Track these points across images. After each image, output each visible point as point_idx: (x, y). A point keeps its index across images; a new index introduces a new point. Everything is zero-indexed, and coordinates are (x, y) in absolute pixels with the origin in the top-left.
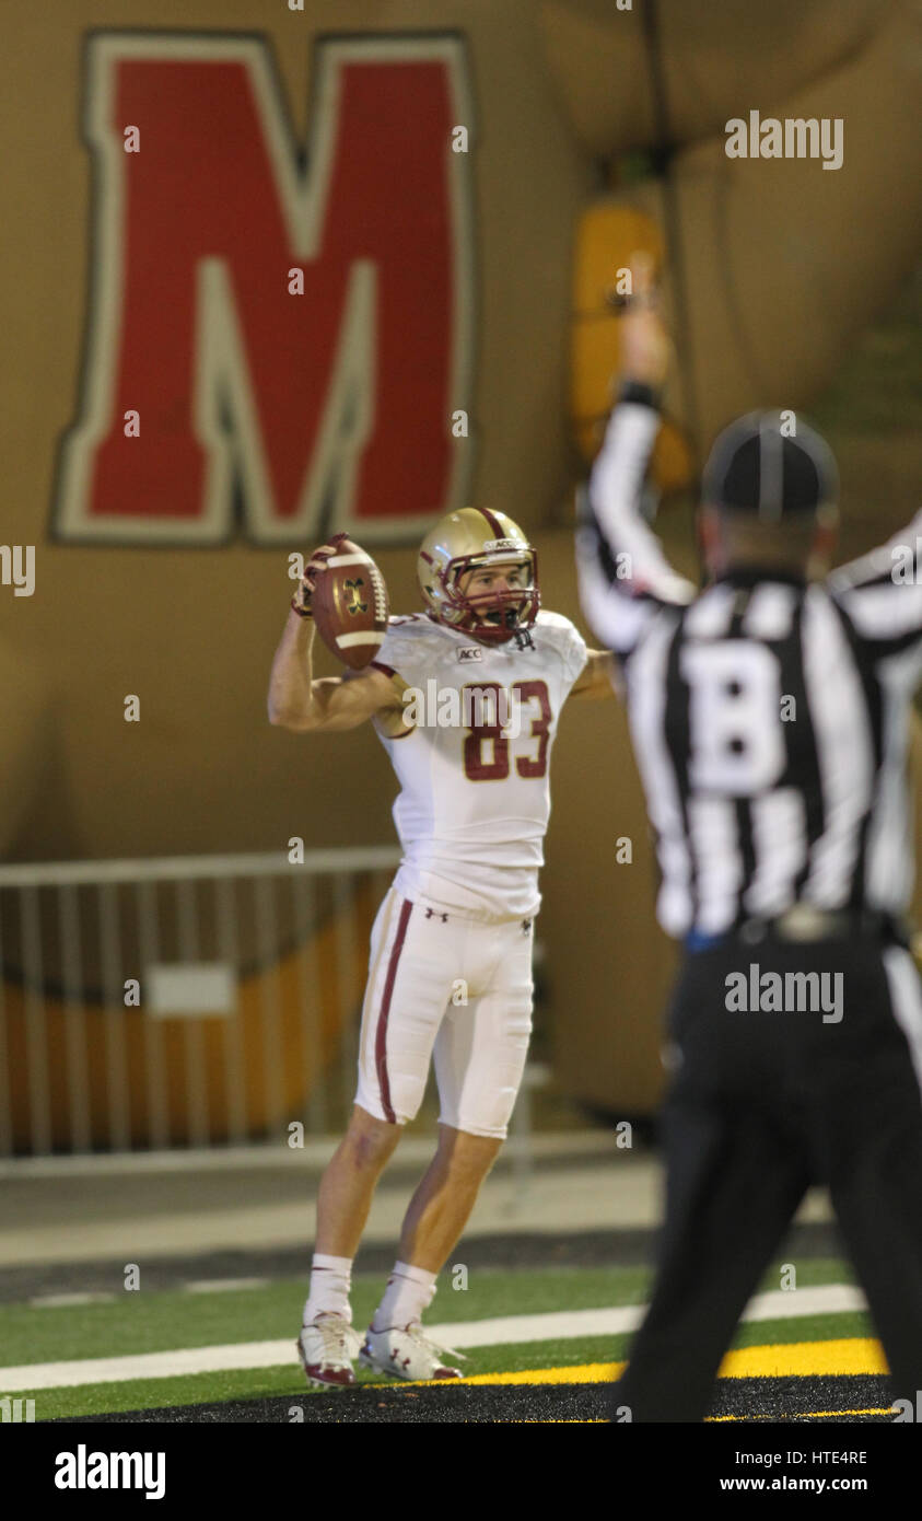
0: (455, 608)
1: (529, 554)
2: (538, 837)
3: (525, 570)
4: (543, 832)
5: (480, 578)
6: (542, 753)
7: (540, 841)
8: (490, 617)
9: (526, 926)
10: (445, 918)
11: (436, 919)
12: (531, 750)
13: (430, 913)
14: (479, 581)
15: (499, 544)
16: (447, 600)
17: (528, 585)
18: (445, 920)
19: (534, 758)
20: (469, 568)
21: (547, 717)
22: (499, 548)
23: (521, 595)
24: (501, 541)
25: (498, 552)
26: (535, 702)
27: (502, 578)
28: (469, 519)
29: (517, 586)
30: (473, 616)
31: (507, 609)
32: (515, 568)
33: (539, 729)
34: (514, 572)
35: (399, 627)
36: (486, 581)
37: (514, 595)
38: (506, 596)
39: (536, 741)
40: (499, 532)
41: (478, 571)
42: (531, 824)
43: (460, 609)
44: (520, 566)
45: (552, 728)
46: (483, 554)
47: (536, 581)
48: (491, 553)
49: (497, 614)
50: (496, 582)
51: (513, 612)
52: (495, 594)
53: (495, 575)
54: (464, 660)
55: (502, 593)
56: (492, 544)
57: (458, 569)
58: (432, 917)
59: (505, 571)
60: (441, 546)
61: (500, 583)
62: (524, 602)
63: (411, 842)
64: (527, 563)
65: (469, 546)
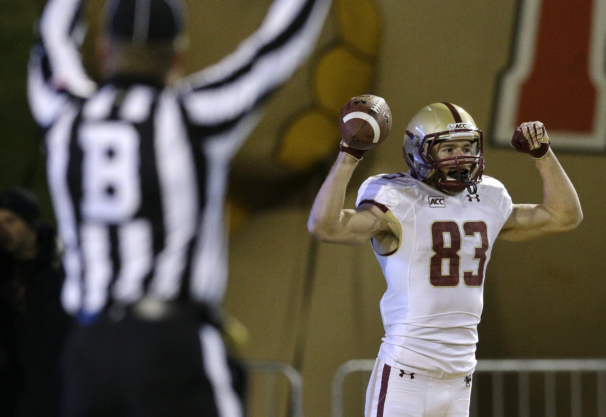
0: (429, 168)
1: (477, 134)
2: (475, 325)
3: (476, 144)
4: (479, 322)
5: (445, 148)
6: (481, 270)
7: (475, 327)
8: (450, 174)
9: (468, 380)
10: (412, 376)
11: (407, 377)
12: (473, 267)
13: (402, 373)
14: (444, 151)
15: (457, 126)
16: (423, 163)
17: (477, 155)
18: (412, 377)
19: (475, 273)
20: (437, 141)
21: (485, 246)
22: (458, 128)
23: (472, 160)
24: (459, 124)
25: (456, 131)
26: (478, 236)
27: (459, 149)
28: (438, 110)
29: (469, 154)
30: (440, 174)
31: (461, 169)
32: (468, 143)
33: (480, 254)
34: (467, 145)
35: (392, 180)
36: (450, 150)
37: (467, 160)
38: (462, 160)
39: (478, 261)
40: (458, 118)
41: (443, 144)
42: (470, 317)
43: (431, 168)
44: (472, 142)
45: (488, 254)
46: (447, 132)
47: (482, 152)
48: (452, 131)
49: (455, 172)
50: (455, 151)
51: (466, 171)
52: (454, 159)
53: (455, 147)
54: (433, 205)
55: (459, 158)
56: (454, 125)
57: (430, 142)
58: (404, 375)
59: (461, 144)
60: (419, 127)
61: (458, 152)
62: (474, 165)
63: (390, 326)
64: (476, 140)
65: (437, 127)
